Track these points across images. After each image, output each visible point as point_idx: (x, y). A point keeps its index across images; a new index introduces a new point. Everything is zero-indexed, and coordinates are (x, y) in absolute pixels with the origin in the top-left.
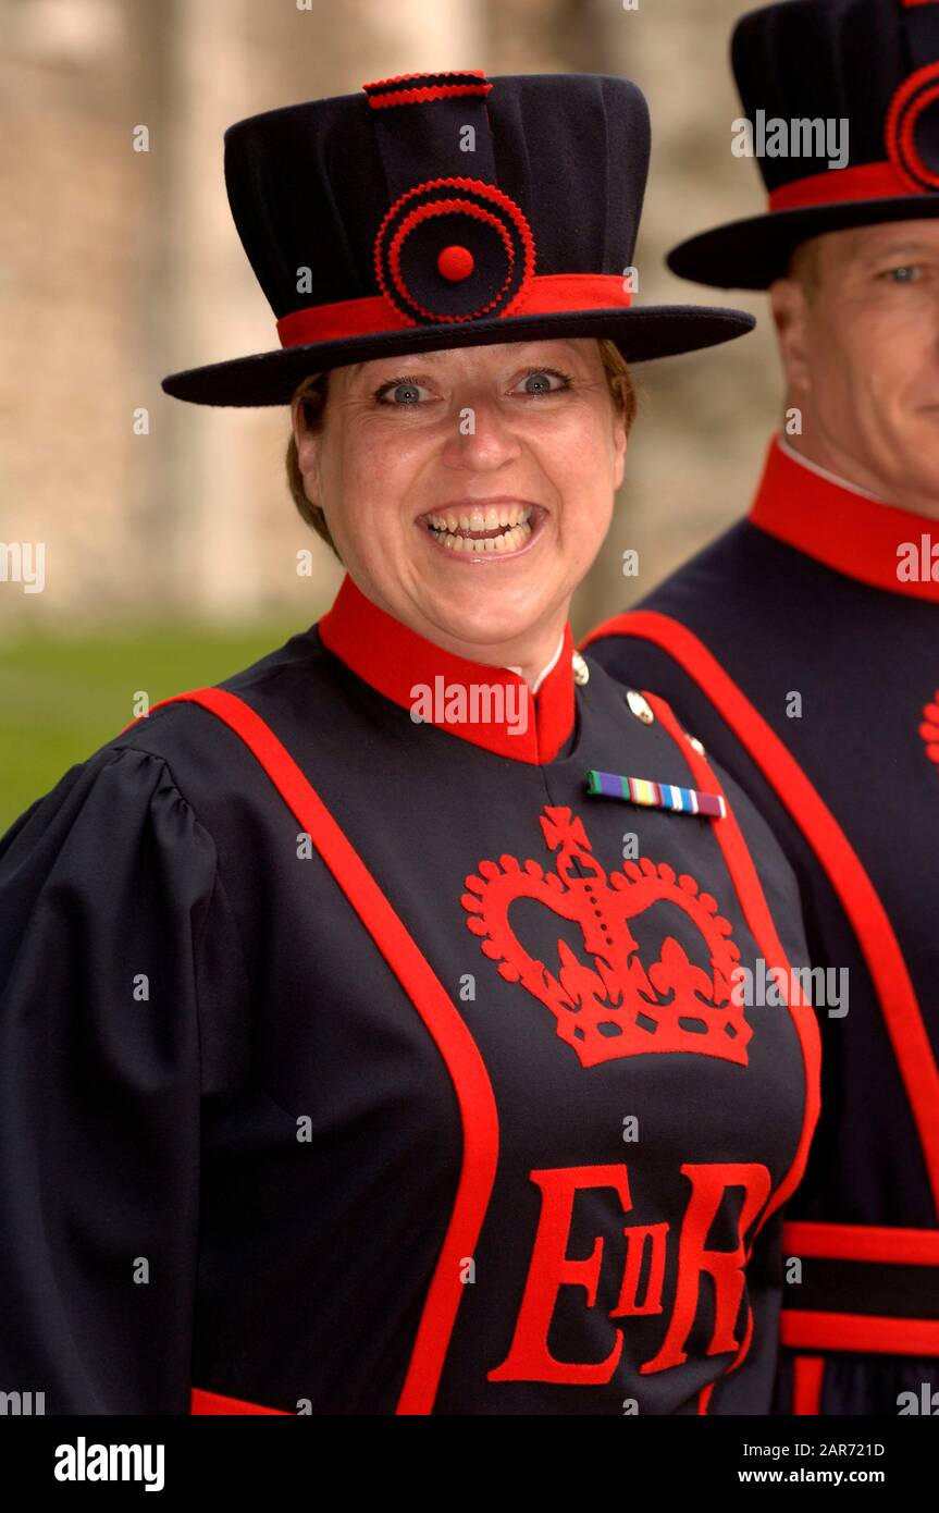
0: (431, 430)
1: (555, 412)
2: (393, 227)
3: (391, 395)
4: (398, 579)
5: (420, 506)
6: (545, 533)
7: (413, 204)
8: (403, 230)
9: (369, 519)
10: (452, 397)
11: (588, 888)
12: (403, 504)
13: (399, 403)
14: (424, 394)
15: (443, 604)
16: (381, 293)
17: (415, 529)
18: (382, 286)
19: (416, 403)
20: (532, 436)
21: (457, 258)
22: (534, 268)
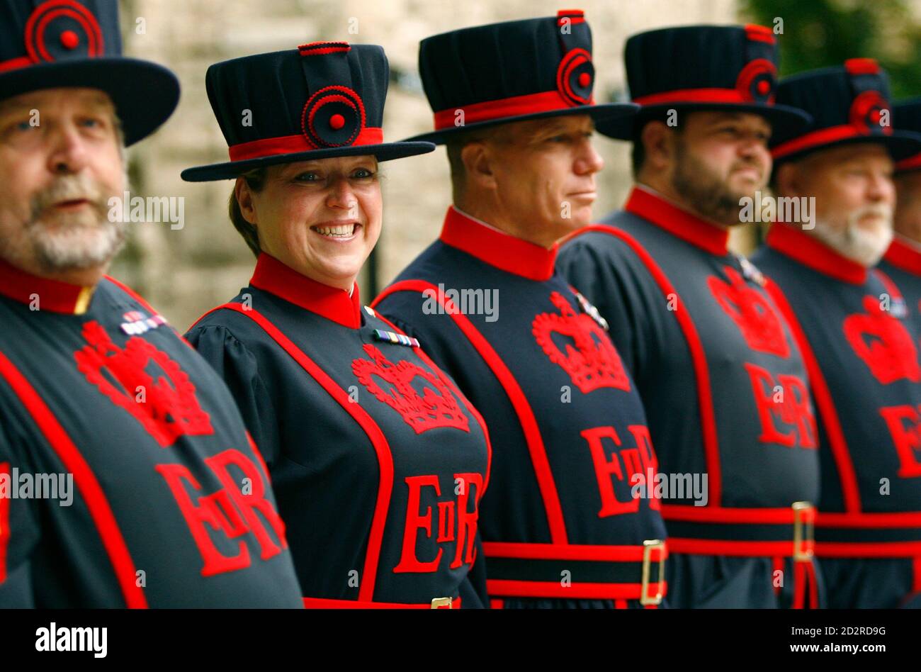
0: (321, 191)
1: (368, 185)
2: (311, 106)
3: (303, 178)
4: (304, 253)
5: (314, 222)
6: (360, 233)
7: (319, 96)
8: (316, 107)
9: (292, 228)
10: (328, 177)
11: (391, 371)
12: (307, 222)
13: (307, 180)
14: (316, 177)
15: (326, 261)
16: (303, 133)
17: (310, 231)
18: (304, 131)
19: (314, 180)
20: (360, 193)
21: (338, 120)
22: (365, 125)
